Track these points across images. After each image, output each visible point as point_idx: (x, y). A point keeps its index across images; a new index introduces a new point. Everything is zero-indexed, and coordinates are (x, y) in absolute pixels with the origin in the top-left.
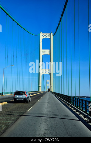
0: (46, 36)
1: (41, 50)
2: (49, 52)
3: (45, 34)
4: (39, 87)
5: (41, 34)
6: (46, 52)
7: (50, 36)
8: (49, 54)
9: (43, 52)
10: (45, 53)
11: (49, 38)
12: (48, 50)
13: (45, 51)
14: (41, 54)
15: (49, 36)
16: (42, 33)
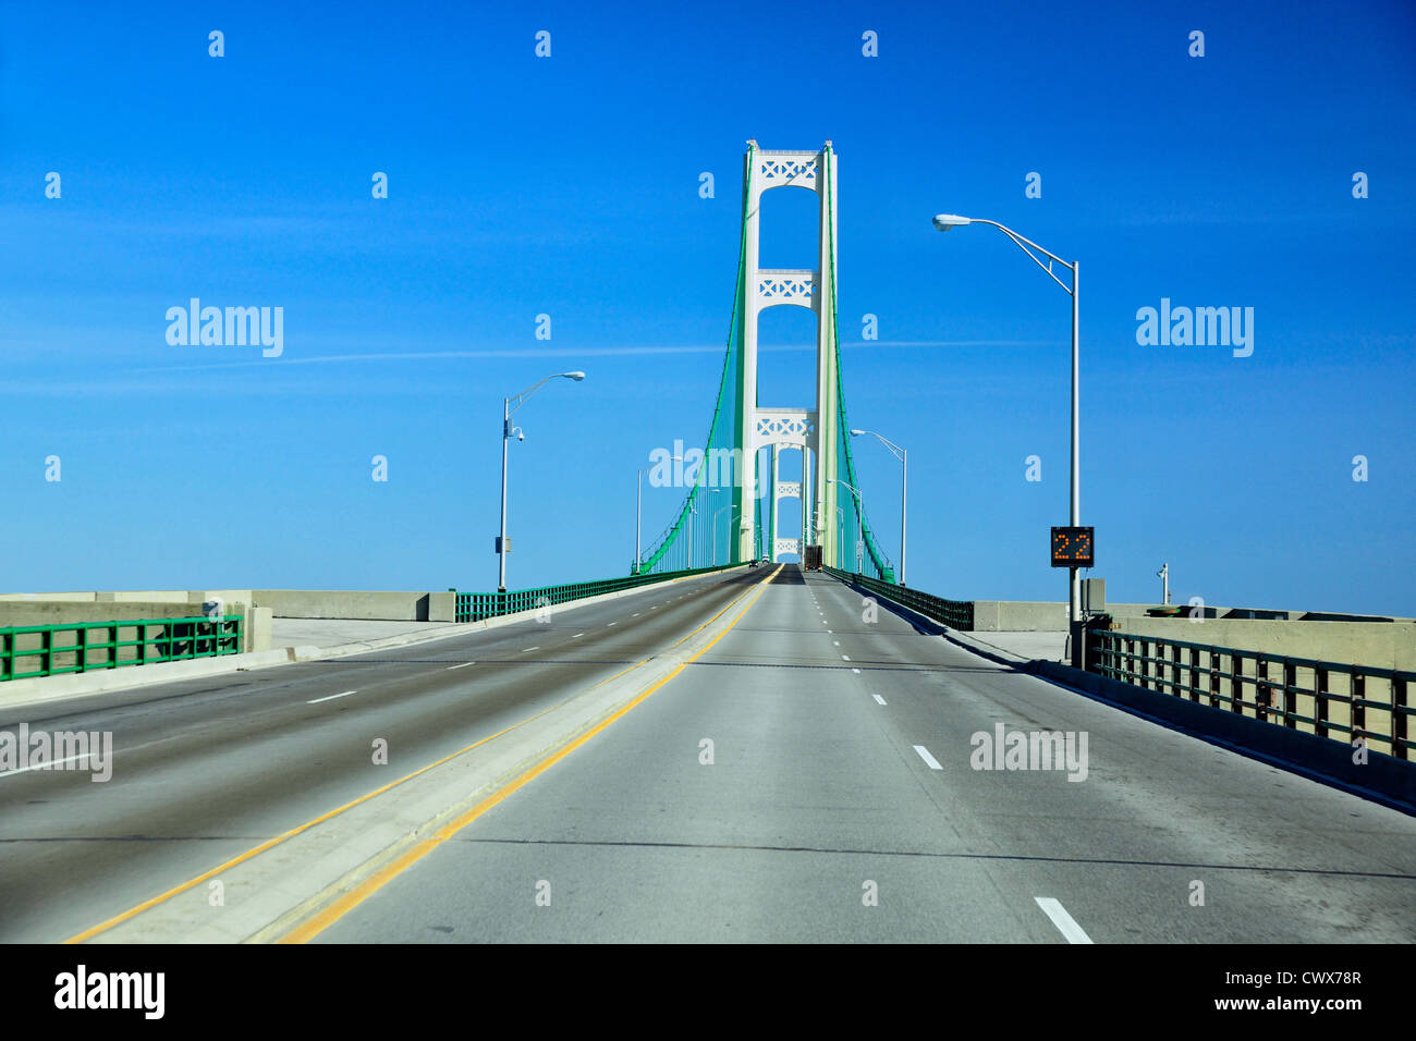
0: (790, 170)
1: (755, 276)
2: (808, 289)
3: (780, 159)
4: (737, 531)
5: (758, 158)
6: (788, 288)
7: (820, 170)
8: (807, 303)
9: (767, 289)
10: (778, 299)
11: (811, 184)
12: (802, 278)
13: (778, 277)
14: (755, 303)
15: (810, 170)
16: (763, 147)
